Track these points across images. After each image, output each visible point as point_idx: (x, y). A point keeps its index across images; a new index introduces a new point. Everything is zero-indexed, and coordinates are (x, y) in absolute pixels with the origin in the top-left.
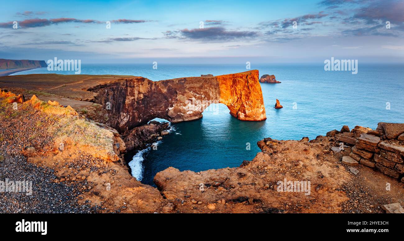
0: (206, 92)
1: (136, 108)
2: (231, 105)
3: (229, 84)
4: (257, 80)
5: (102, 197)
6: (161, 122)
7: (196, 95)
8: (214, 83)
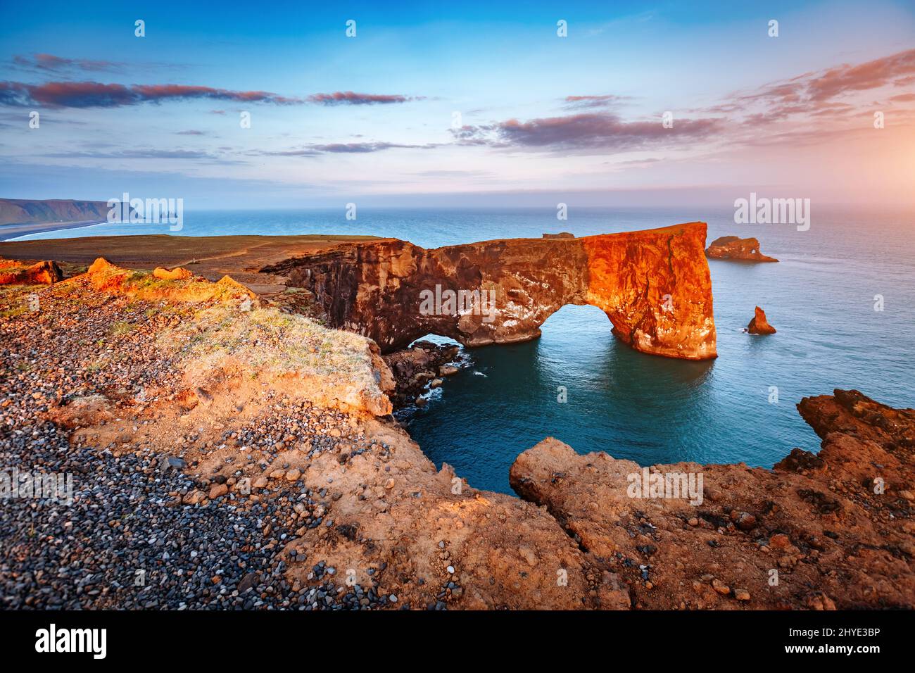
0: (554, 275)
1: (383, 311)
2: (617, 311)
3: (615, 257)
4: (701, 251)
5: (370, 546)
6: (439, 345)
7: (527, 283)
8: (576, 255)
